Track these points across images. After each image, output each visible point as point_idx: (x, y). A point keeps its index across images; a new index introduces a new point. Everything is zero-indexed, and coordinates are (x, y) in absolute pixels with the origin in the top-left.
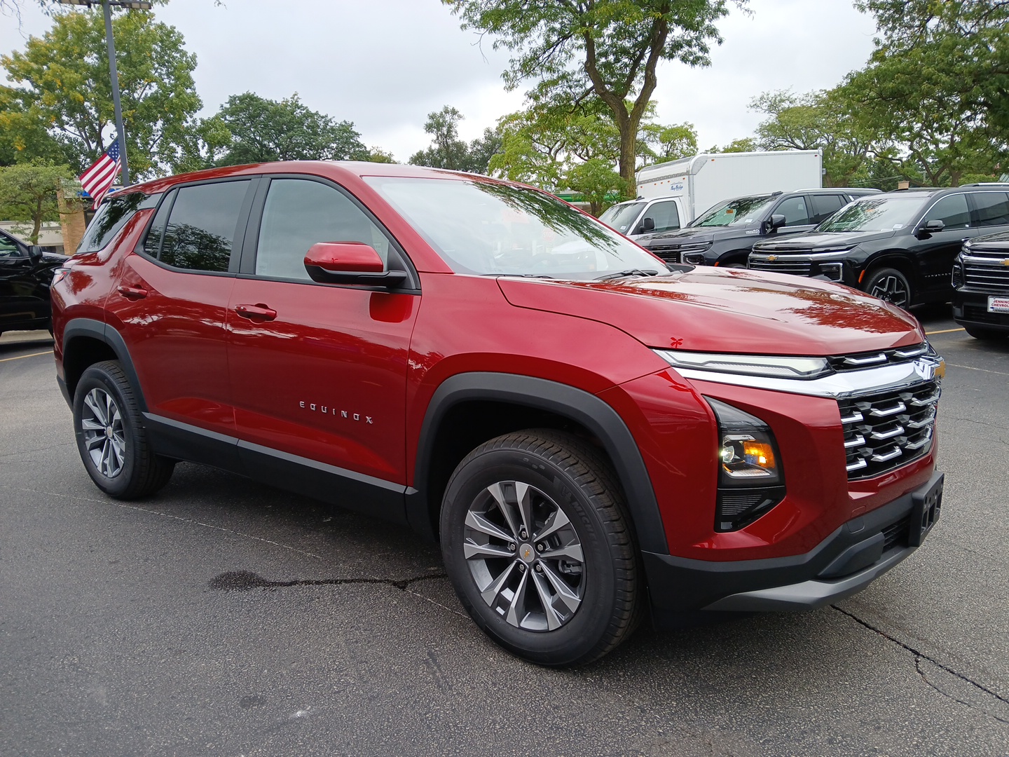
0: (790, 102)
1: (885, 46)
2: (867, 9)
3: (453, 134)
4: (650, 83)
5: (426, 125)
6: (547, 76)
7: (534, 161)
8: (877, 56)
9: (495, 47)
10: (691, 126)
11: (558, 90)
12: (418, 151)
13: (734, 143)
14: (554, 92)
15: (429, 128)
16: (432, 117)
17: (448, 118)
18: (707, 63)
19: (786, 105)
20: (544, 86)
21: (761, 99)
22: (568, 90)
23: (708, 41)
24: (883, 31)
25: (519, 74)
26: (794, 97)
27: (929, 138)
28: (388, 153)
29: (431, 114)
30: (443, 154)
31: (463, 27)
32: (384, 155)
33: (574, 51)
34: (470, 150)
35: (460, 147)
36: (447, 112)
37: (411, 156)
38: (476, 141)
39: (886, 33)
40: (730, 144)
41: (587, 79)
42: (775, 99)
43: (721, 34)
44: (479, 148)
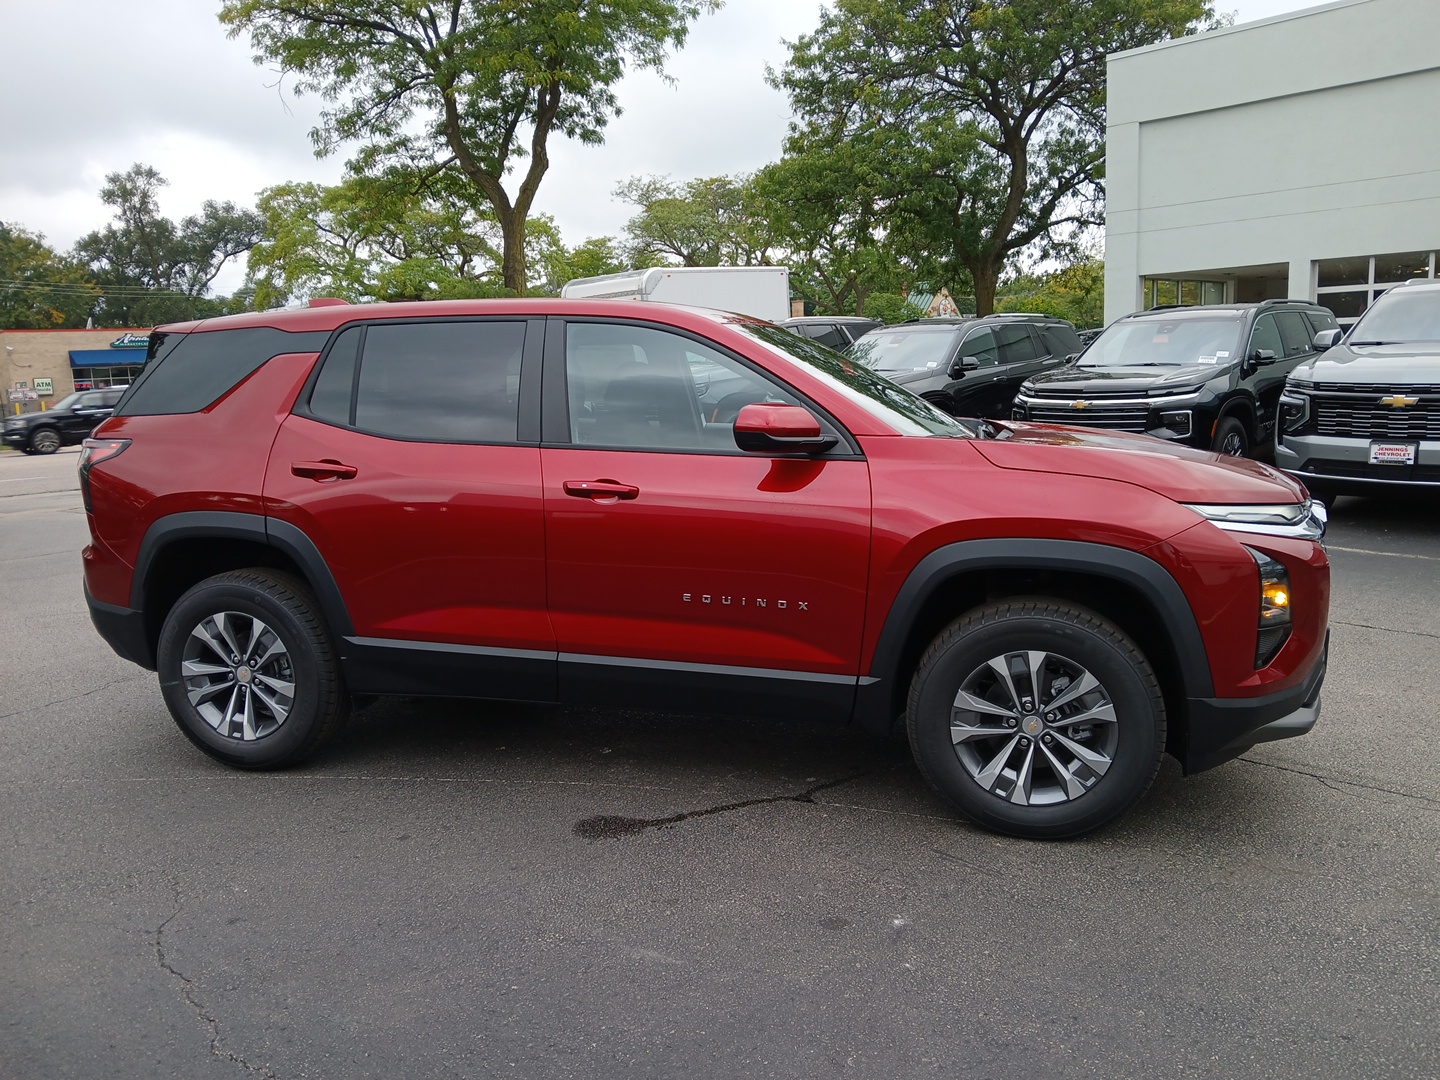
0: (668, 194)
1: (802, 134)
2: (782, 86)
3: (151, 207)
4: (540, 163)
5: (104, 192)
6: (381, 140)
7: (325, 257)
8: (794, 145)
9: (298, 91)
10: (552, 219)
11: (393, 161)
12: (90, 232)
13: (589, 243)
14: (388, 164)
15: (109, 196)
16: (114, 179)
17: (141, 182)
18: (600, 140)
19: (662, 196)
20: (371, 154)
21: (630, 184)
22: (409, 162)
23: (607, 111)
24: (800, 115)
25: (335, 136)
26: (672, 187)
27: (828, 247)
28: (37, 233)
29: (111, 175)
30: (134, 237)
31: (258, 60)
32: (30, 236)
33: (413, 108)
34: (179, 233)
35: (163, 227)
36: (138, 172)
37: (78, 239)
38: (191, 219)
39: (803, 118)
40: (582, 244)
41: (436, 149)
42: (648, 187)
43: (619, 103)
44: (196, 230)
